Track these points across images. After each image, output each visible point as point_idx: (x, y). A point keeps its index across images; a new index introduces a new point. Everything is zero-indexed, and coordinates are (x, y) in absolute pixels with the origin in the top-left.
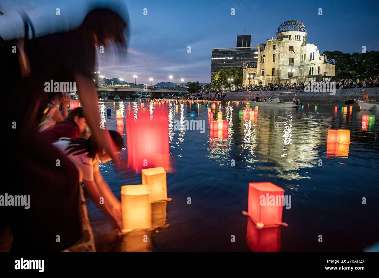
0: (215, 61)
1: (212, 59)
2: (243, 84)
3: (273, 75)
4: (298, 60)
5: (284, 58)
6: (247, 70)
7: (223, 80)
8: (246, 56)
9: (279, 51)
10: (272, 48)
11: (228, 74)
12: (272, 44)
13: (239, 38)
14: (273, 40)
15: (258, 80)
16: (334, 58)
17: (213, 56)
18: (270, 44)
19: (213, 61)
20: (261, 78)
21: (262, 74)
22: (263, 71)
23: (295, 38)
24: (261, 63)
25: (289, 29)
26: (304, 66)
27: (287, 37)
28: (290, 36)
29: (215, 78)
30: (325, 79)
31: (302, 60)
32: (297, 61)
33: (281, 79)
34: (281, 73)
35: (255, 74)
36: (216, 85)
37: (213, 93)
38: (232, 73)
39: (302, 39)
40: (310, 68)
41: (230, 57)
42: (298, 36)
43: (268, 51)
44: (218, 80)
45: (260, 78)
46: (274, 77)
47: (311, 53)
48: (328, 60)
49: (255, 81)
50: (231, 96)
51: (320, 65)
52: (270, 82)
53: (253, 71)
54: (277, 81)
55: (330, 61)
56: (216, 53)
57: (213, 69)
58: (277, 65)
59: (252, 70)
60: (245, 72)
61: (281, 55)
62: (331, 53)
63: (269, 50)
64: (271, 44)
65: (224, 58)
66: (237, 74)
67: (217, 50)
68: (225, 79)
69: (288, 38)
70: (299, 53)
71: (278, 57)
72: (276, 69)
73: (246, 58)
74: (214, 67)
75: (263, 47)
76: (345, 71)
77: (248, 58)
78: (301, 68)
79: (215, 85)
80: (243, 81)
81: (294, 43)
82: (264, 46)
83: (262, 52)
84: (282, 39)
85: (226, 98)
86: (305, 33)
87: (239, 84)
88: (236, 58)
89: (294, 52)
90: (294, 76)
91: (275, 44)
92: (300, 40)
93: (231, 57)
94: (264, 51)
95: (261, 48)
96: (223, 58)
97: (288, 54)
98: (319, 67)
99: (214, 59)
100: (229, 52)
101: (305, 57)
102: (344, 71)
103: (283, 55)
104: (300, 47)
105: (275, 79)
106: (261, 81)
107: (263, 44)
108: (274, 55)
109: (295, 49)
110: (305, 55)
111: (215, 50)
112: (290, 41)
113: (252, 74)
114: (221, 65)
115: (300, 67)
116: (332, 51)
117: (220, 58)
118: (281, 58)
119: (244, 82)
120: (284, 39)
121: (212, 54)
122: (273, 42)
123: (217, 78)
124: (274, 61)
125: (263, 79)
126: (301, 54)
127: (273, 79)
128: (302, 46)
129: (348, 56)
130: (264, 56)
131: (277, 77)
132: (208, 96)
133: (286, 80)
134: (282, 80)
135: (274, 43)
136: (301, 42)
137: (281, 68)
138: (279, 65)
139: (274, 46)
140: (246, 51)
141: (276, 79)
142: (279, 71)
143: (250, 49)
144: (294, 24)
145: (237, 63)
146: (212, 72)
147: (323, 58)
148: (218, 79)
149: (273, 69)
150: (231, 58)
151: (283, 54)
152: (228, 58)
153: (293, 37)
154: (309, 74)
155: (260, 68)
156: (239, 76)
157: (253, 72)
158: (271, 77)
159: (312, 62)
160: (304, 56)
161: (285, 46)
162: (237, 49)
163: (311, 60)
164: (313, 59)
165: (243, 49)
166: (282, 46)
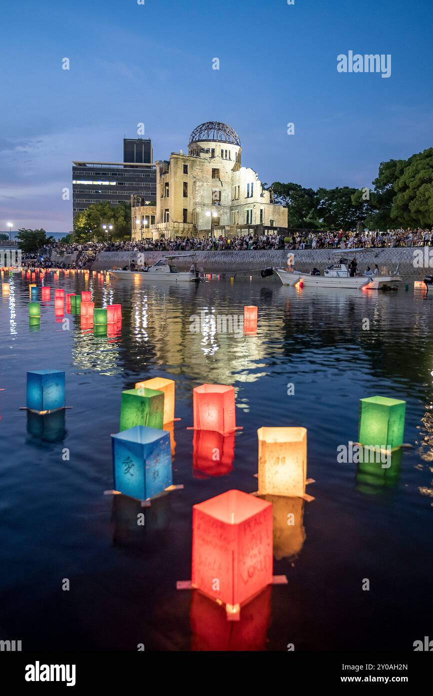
0: (81, 188)
1: (74, 182)
2: (133, 236)
3: (185, 221)
4: (228, 195)
5: (204, 190)
6: (140, 210)
7: (95, 228)
8: (142, 180)
9: (195, 178)
10: (181, 171)
11: (104, 215)
12: (181, 164)
13: (128, 144)
14: (182, 156)
15: (158, 229)
16: (288, 195)
17: (75, 177)
18: (176, 163)
19: (75, 186)
20: (164, 227)
21: (166, 218)
22: (167, 212)
23: (222, 155)
24: (162, 197)
25: (211, 137)
26: (239, 208)
27: (207, 151)
28: (213, 151)
29: (79, 224)
30: (268, 231)
31: (235, 197)
32: (225, 197)
33: (199, 229)
34: (198, 219)
35: (153, 217)
36: (82, 238)
37: (72, 253)
38: (110, 213)
39: (233, 157)
40: (248, 211)
41: (110, 181)
42: (226, 151)
43: (174, 176)
44: (84, 228)
45: (161, 227)
46: (186, 226)
47: (248, 185)
48: (281, 198)
49: (153, 231)
50: (105, 259)
51: (262, 207)
52: (180, 235)
53: (151, 212)
54: (191, 233)
55: (284, 201)
56: (80, 171)
57: (75, 205)
58: (192, 203)
59: (147, 210)
60: (135, 212)
61: (198, 184)
62: (284, 186)
63: (175, 173)
64: (179, 162)
65: (100, 183)
66: (122, 216)
67: (84, 164)
68: (99, 225)
69: (210, 155)
70: (228, 182)
71: (192, 188)
72: (190, 210)
73: (143, 184)
74: (78, 200)
75: (166, 168)
76: (307, 220)
77: (146, 184)
78: (234, 211)
79: (79, 236)
80: (133, 231)
81: (219, 164)
82: (167, 164)
83: (163, 176)
84: (198, 155)
85: (95, 263)
86: (238, 148)
87: (125, 236)
88: (122, 184)
89: (220, 180)
90: (221, 224)
91: (186, 164)
92: (230, 158)
93: (113, 181)
94: (167, 175)
95: (161, 169)
96: (96, 183)
97: (210, 184)
98: (261, 210)
99: (79, 182)
100: (109, 170)
101: (239, 190)
102: (304, 219)
103: (202, 185)
104: (230, 172)
105: (189, 230)
106: (163, 232)
107: (165, 162)
108: (185, 184)
109: (221, 174)
110: (239, 187)
111: (80, 164)
112: (214, 159)
113: (147, 217)
114: (92, 197)
115: (231, 208)
116: (286, 183)
117: (90, 183)
118: (198, 190)
119: (135, 233)
120: (202, 155)
121: (74, 173)
122: (181, 159)
123: (82, 222)
124: (185, 195)
125: (166, 229)
126: (232, 185)
127: (184, 229)
128: (233, 170)
129: (310, 193)
130: (167, 184)
131: (191, 225)
132: (63, 259)
133: (207, 231)
134: (200, 231)
135: (184, 162)
136: (232, 164)
137: (198, 210)
138: (195, 204)
139: (185, 167)
140: (143, 171)
141: (191, 230)
142: (195, 215)
143: (149, 167)
144: (219, 129)
145: (126, 193)
146: (74, 210)
147: (267, 194)
148: (85, 224)
149: (184, 209)
150: (114, 183)
151: (201, 183)
152: (107, 183)
153: (218, 153)
154: (245, 223)
155: (161, 207)
156: (125, 220)
157: (150, 214)
158: (182, 225)
159: (250, 200)
160: (237, 188)
161: (205, 168)
162: (125, 166)
163: (248, 197)
164: (252, 196)
165: (137, 167)
166: (198, 167)
